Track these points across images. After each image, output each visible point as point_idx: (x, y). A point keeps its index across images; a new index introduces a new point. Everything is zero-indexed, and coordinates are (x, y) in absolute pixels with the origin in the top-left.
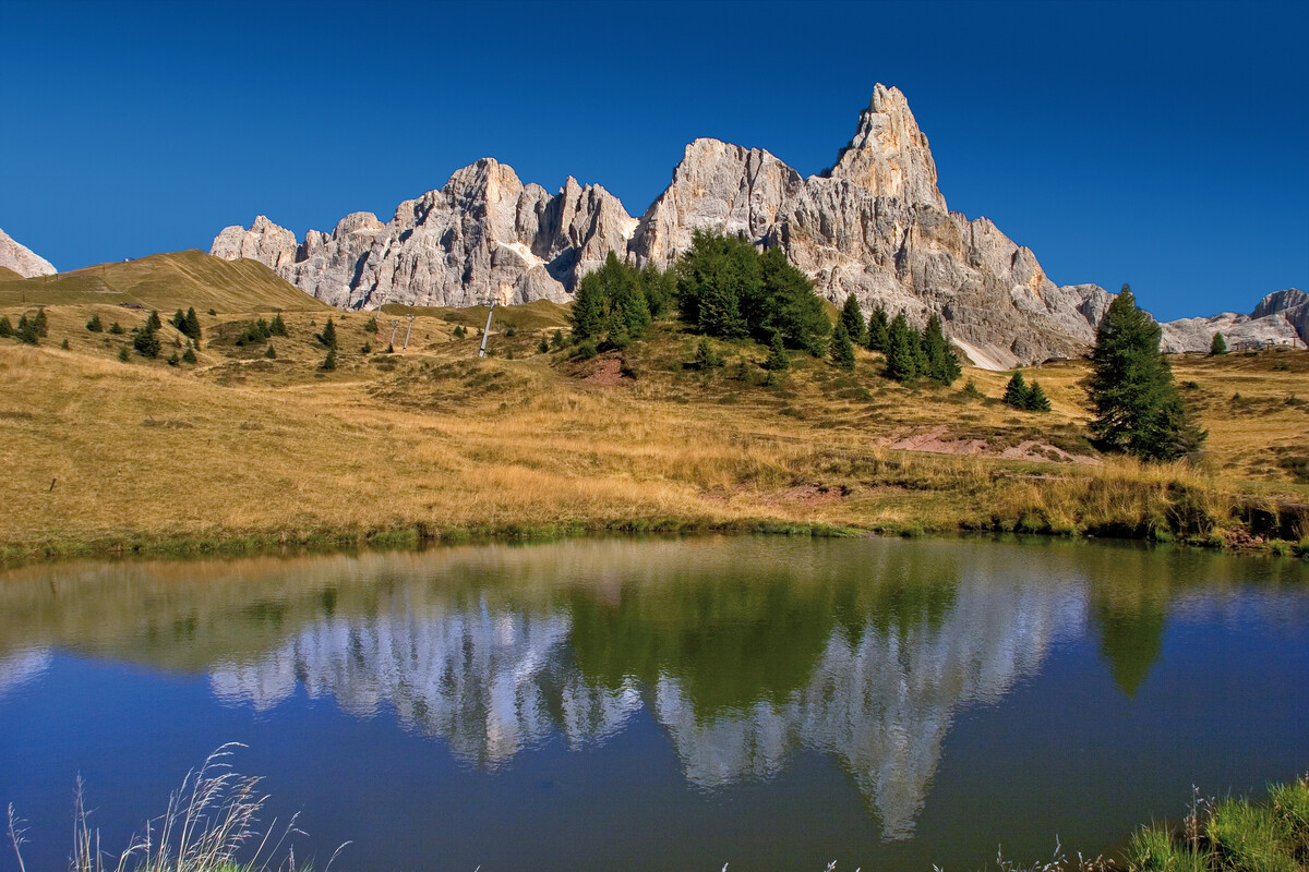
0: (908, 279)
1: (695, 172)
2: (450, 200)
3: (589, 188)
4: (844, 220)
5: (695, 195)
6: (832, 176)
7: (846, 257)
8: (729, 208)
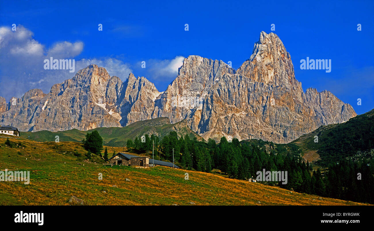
0: (268, 119)
1: (188, 71)
2: (75, 84)
3: (139, 78)
5: (188, 81)
6: (236, 73)
7: (239, 109)
8: (204, 87)
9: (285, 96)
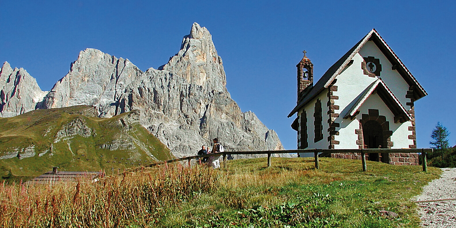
0: (207, 135)
1: (84, 67)
3: (17, 70)
4: (169, 95)
5: (83, 80)
6: (164, 70)
7: (169, 118)
8: (103, 90)
9: (230, 107)
